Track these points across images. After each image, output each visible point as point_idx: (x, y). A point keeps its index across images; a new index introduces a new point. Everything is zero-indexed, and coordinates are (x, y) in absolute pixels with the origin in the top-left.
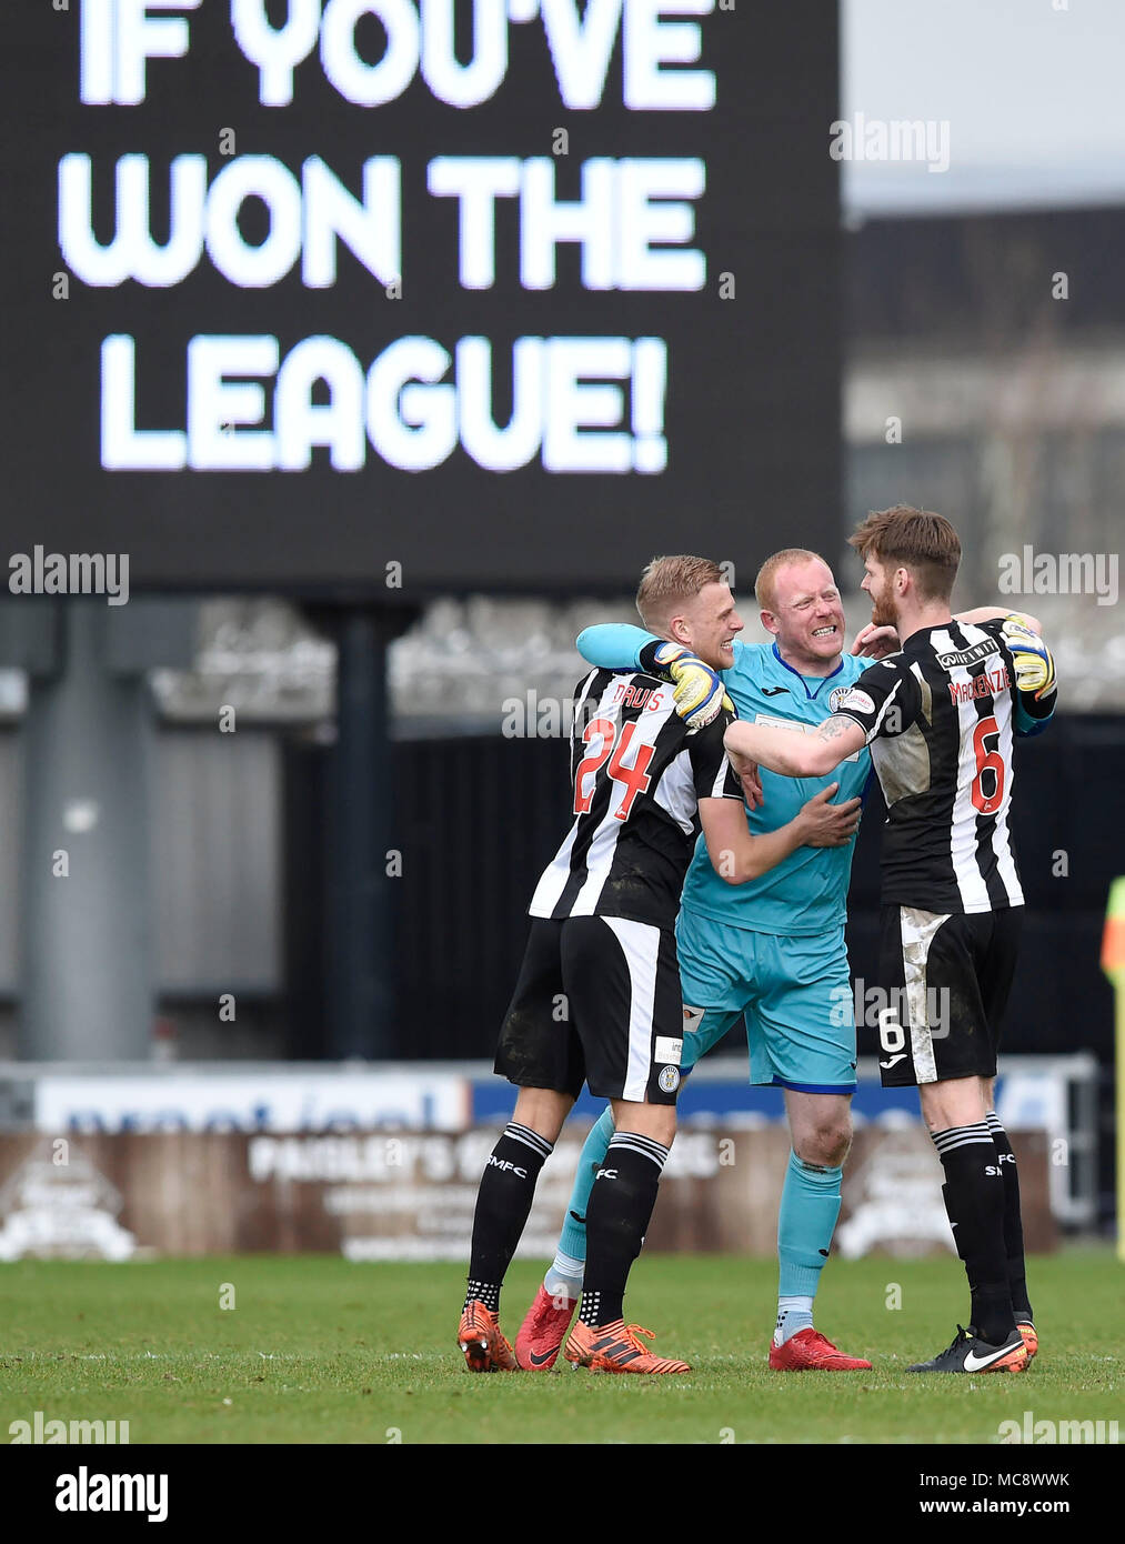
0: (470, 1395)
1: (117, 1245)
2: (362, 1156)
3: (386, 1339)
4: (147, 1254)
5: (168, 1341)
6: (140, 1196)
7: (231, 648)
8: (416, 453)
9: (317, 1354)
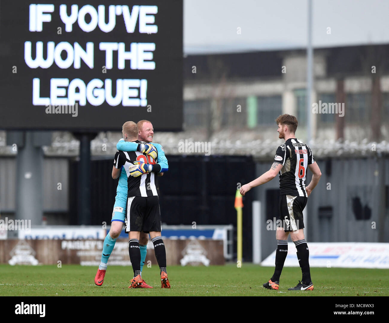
0: (106, 293)
1: (35, 262)
2: (84, 245)
3: (89, 281)
4: (41, 264)
5: (45, 282)
6: (40, 252)
7: (59, 142)
8: (96, 102)
9: (75, 284)
